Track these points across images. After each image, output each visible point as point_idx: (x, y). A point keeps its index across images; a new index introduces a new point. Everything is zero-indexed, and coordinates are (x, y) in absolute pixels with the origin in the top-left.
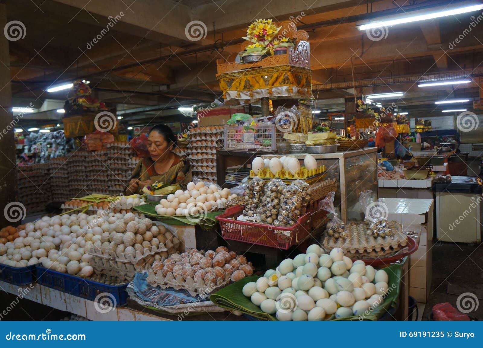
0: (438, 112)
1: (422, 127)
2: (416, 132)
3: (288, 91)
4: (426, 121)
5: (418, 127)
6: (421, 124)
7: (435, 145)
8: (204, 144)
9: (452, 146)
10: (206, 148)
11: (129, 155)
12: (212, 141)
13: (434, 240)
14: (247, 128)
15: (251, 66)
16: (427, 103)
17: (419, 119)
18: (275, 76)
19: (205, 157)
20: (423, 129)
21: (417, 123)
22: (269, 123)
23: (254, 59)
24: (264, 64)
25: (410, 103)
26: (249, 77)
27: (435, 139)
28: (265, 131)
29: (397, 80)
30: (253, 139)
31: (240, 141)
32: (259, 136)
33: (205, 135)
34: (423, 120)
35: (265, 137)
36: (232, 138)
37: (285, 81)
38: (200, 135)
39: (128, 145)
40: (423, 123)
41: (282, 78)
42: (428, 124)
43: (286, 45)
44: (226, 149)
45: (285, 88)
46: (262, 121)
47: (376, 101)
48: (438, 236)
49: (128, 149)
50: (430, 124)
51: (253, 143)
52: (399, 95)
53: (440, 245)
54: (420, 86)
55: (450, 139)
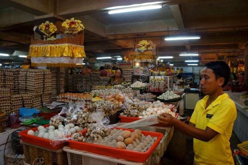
0: (186, 65)
1: (179, 71)
2: (177, 73)
3: (152, 61)
4: (181, 69)
5: (178, 71)
6: (179, 70)
7: (184, 79)
8: (127, 73)
9: (191, 79)
10: (127, 74)
11: (100, 76)
12: (130, 73)
13: (185, 109)
14: (141, 70)
15: (141, 53)
16: (181, 61)
17: (178, 67)
18: (148, 56)
19: (127, 77)
20: (180, 72)
21: (178, 69)
22: (147, 69)
23: (142, 51)
24: (146, 53)
25: (174, 61)
26: (141, 56)
27: (184, 76)
28: (146, 70)
29: (172, 52)
30: (142, 73)
31: (138, 73)
32: (144, 72)
33: (127, 71)
34: (180, 68)
35: (146, 72)
36: (136, 72)
37: (151, 58)
38: (126, 71)
39: (99, 73)
40: (180, 69)
41: (150, 57)
42: (182, 70)
43: (151, 49)
44: (134, 74)
45: (151, 60)
46: (145, 68)
47: (161, 59)
48: (186, 108)
49: (99, 74)
50: (183, 70)
51: (142, 74)
52: (171, 57)
53: (186, 110)
54: (180, 55)
55: (191, 77)
